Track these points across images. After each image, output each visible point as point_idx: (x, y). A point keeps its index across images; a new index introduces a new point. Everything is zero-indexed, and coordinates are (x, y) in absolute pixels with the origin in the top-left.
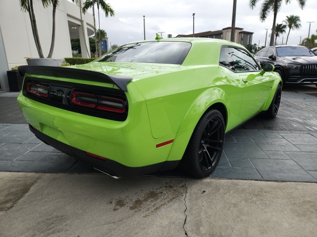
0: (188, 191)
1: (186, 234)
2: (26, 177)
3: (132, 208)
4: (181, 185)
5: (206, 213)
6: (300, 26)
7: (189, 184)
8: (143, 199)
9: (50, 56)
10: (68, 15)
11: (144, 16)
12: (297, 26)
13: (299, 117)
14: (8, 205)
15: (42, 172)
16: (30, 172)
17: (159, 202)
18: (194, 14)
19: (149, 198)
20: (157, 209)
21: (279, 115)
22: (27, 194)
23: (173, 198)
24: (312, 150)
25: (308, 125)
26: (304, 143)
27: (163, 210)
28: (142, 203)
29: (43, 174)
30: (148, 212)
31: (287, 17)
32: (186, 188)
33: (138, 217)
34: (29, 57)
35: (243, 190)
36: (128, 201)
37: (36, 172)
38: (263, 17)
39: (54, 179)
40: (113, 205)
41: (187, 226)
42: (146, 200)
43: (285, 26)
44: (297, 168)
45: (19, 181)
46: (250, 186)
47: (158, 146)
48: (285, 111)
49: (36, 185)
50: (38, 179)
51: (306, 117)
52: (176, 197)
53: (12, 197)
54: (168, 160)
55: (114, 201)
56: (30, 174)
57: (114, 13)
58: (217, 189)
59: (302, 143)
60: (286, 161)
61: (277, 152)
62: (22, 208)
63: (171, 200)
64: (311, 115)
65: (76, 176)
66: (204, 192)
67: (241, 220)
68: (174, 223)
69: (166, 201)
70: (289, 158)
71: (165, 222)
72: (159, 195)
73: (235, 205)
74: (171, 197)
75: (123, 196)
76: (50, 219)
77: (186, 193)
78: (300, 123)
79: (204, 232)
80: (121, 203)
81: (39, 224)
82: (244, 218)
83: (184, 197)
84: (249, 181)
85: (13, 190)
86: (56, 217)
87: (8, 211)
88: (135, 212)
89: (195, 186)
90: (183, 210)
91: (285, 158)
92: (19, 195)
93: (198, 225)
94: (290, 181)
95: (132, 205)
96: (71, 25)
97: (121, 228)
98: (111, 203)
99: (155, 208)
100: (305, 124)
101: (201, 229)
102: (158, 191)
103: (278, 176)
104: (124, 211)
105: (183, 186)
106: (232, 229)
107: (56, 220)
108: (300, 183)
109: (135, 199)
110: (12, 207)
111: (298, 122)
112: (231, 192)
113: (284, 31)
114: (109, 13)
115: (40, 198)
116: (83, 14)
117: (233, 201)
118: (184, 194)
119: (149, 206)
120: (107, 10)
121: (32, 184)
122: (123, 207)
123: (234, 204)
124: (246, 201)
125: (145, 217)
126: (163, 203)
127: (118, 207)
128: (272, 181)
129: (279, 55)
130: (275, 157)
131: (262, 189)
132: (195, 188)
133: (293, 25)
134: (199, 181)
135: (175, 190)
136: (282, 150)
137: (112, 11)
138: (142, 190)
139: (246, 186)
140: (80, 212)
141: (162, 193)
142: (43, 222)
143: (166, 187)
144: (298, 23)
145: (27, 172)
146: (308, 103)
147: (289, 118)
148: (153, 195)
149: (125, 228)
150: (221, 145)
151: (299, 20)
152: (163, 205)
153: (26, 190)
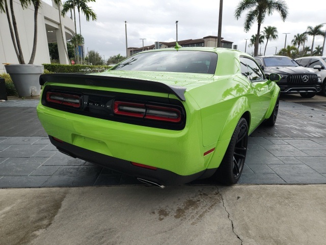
0: (223, 198)
1: (238, 237)
2: (51, 192)
3: (176, 217)
4: (214, 192)
5: (249, 217)
6: (277, 37)
7: (221, 191)
8: (183, 207)
9: (31, 62)
10: (46, 18)
11: (126, 22)
12: (274, 37)
13: (296, 124)
14: (45, 222)
15: (66, 187)
16: (53, 187)
17: (200, 210)
18: (177, 22)
19: (189, 206)
20: (201, 216)
21: (277, 123)
22: (60, 210)
23: (212, 205)
24: (318, 155)
25: (306, 132)
26: (309, 149)
27: (208, 217)
28: (184, 212)
29: (69, 188)
30: (193, 220)
31: (265, 28)
32: (220, 195)
33: (186, 225)
34: (8, 63)
35: (274, 195)
36: (170, 211)
37: (60, 186)
38: (248, 27)
39: (83, 193)
40: (157, 215)
41: (236, 230)
42: (187, 208)
43: (263, 37)
44: (312, 171)
45: (45, 197)
46: (278, 190)
47: (205, 154)
48: (281, 119)
49: (66, 200)
50: (65, 193)
51: (301, 124)
52: (214, 204)
53: (45, 214)
54: (209, 168)
55: (155, 211)
56: (54, 189)
57: (96, 17)
58: (250, 194)
59: (307, 149)
60: (300, 166)
61: (289, 158)
62: (62, 224)
63: (211, 207)
64: (305, 123)
65: (105, 188)
66: (239, 198)
67: (283, 222)
68: (223, 228)
69: (207, 208)
70: (302, 163)
71: (215, 228)
72: (198, 203)
73: (272, 208)
74: (209, 204)
75: (163, 206)
76: (99, 233)
77: (223, 200)
78: (298, 130)
79: (253, 235)
80: (163, 213)
81: (89, 239)
82: (284, 219)
83: (222, 203)
84: (276, 186)
85: (43, 207)
86: (104, 231)
87: (48, 229)
88: (181, 220)
89: (228, 192)
90: (227, 216)
91: (298, 163)
92: (52, 212)
93: (246, 228)
94: (310, 184)
95: (176, 214)
96: (48, 28)
97: (175, 237)
98: (154, 213)
99: (199, 215)
100: (303, 131)
101: (250, 232)
102: (195, 199)
103: (298, 179)
104: (169, 221)
105: (217, 194)
106: (278, 230)
107: (106, 233)
108: (320, 185)
109: (175, 208)
110: (50, 224)
111: (296, 129)
112: (263, 196)
113: (263, 41)
114: (91, 17)
115: (77, 212)
116: (62, 17)
117: (269, 205)
118: (221, 201)
119: (192, 214)
120: (89, 13)
121: (62, 199)
122: (167, 216)
123: (270, 207)
124: (280, 204)
125: (193, 224)
126: (204, 210)
127: (162, 217)
128: (295, 184)
129: (266, 65)
130: (289, 162)
131: (289, 192)
132: (229, 194)
133: (270, 36)
134: (230, 188)
135: (211, 198)
136: (292, 155)
137: (94, 15)
138: (179, 199)
139: (274, 191)
140: (127, 224)
141: (199, 201)
142: (93, 236)
143: (201, 195)
144: (275, 33)
145: (49, 187)
146: (299, 111)
147: (287, 126)
148: (191, 203)
149: (179, 237)
150: (244, 152)
151: (276, 31)
152: (206, 211)
153: (57, 206)
